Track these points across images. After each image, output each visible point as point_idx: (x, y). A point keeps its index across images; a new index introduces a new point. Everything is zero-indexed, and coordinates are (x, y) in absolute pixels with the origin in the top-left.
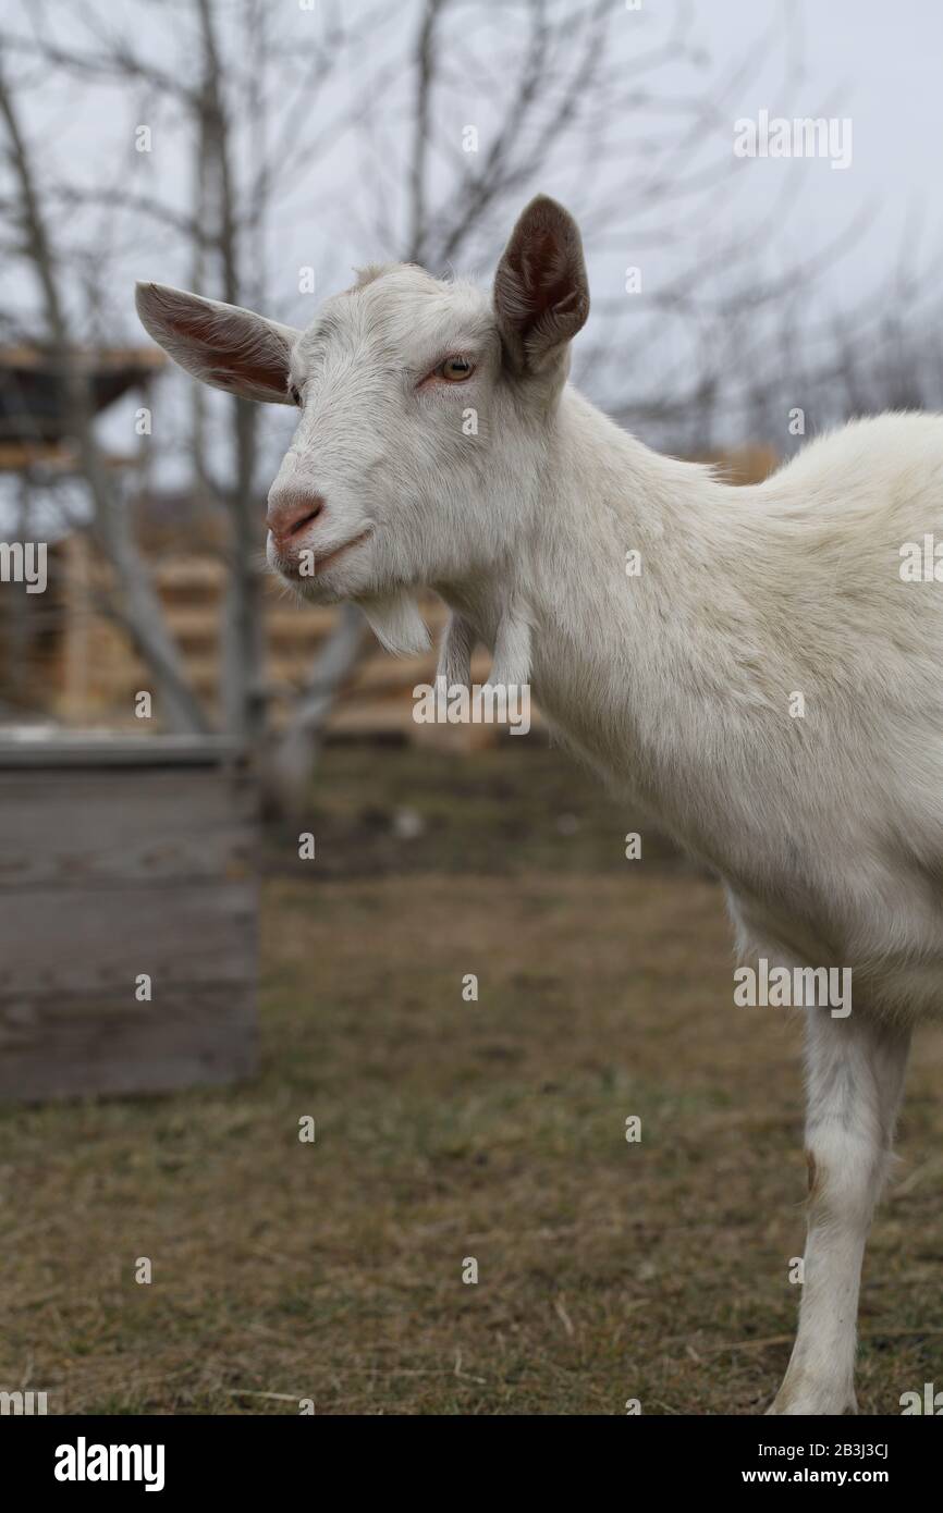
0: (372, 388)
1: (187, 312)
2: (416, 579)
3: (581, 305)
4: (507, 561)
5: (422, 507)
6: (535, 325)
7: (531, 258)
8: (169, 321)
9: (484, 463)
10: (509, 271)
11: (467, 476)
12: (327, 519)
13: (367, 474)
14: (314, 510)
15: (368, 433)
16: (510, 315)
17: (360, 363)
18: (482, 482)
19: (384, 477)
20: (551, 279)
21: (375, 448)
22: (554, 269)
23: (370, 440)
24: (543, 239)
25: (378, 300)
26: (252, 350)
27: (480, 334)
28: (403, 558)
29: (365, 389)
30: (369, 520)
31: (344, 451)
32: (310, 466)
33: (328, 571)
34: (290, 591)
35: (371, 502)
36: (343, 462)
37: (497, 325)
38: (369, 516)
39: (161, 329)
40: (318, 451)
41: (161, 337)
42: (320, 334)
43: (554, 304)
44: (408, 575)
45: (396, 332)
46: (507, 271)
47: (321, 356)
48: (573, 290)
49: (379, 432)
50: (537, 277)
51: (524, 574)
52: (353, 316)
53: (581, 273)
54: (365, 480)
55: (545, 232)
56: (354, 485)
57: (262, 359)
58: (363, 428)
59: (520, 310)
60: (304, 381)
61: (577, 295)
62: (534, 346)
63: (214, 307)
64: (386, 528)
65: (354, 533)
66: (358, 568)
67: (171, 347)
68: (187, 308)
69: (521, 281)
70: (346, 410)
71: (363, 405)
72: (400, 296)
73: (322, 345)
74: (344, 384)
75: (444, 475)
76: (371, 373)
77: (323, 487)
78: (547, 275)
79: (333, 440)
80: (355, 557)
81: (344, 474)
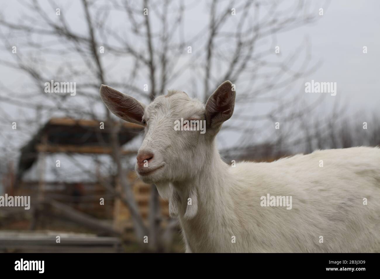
0: (170, 125)
1: (115, 95)
2: (172, 179)
3: (231, 113)
4: (194, 178)
5: (178, 160)
6: (216, 116)
7: (220, 97)
8: (110, 97)
9: (195, 150)
10: (213, 99)
11: (190, 154)
12: (154, 160)
13: (166, 149)
14: (150, 157)
15: (167, 138)
16: (210, 111)
17: (167, 117)
18: (193, 156)
19: (169, 151)
20: (224, 104)
21: (169, 142)
22: (225, 102)
23: (168, 140)
24: (225, 93)
25: (175, 100)
26: (132, 108)
27: (201, 115)
28: (170, 174)
29: (168, 125)
30: (164, 162)
31: (160, 142)
32: (152, 145)
33: (151, 175)
34: (139, 178)
35: (165, 157)
36: (160, 145)
37: (205, 113)
38: (164, 161)
39: (107, 99)
40: (154, 141)
41: (106, 101)
42: (156, 107)
43: (223, 111)
44: (171, 178)
45: (178, 110)
46: (212, 99)
47: (155, 113)
48: (230, 109)
49: (170, 138)
50: (220, 103)
51: (197, 182)
52: (167, 104)
53: (233, 104)
54: (165, 151)
55: (226, 91)
56: (162, 152)
57: (134, 111)
58: (166, 136)
59: (213, 110)
60: (148, 119)
61: (230, 110)
62: (214, 121)
63: (124, 95)
64: (168, 164)
65: (159, 166)
66: (158, 174)
67: (108, 104)
68: (116, 94)
69: (215, 103)
70: (162, 130)
71: (167, 129)
72: (181, 100)
73: (156, 110)
74: (162, 123)
75: (185, 153)
76: (170, 121)
77: (154, 151)
78: (223, 103)
79: (158, 138)
80: (159, 172)
81: (160, 148)
